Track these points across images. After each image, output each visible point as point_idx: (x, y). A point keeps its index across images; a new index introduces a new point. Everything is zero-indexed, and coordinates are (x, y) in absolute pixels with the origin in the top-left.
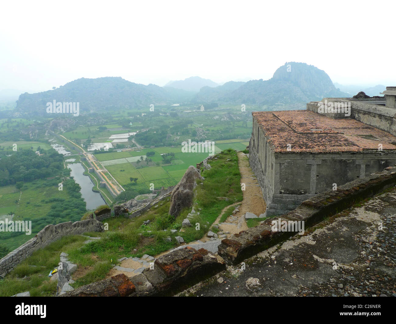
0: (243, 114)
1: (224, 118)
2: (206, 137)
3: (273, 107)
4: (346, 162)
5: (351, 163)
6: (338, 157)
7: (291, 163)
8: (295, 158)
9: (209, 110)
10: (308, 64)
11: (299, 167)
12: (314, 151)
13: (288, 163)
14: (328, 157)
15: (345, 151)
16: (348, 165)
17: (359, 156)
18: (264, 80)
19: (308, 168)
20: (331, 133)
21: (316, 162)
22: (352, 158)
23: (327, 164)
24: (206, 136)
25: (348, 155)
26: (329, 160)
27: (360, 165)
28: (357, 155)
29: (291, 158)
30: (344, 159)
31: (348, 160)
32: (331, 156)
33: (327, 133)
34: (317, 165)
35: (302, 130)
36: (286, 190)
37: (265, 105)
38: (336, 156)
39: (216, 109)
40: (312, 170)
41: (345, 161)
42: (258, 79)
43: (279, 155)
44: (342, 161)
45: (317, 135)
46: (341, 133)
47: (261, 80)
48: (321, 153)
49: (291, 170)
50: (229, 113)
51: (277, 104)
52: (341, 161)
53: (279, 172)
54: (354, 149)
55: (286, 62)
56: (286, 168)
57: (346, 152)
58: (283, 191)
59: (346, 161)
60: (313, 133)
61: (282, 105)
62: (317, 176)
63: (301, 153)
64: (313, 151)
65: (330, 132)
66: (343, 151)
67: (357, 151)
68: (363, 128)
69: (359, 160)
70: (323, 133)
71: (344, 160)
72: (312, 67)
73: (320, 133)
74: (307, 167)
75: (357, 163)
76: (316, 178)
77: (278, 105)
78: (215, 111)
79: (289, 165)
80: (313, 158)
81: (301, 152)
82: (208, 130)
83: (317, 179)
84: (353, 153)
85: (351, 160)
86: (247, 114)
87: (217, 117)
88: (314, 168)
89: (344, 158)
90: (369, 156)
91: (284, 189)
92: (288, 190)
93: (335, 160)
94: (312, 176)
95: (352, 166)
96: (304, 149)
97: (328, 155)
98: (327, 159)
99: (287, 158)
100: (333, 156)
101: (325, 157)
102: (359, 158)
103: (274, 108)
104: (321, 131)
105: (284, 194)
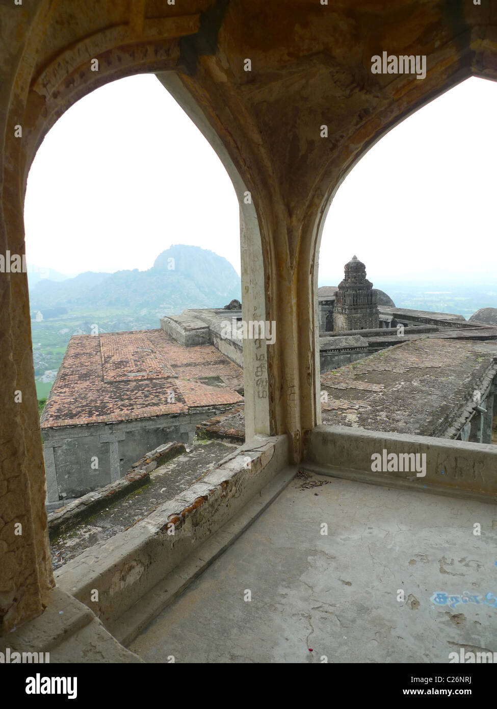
0: (110, 323)
1: (78, 332)
2: (47, 365)
3: (156, 311)
4: (166, 431)
5: (173, 431)
6: (150, 426)
7: (74, 444)
8: (80, 435)
9: (51, 319)
10: (204, 248)
11: (87, 449)
12: (111, 420)
13: (69, 444)
14: (135, 427)
15: (162, 413)
16: (168, 436)
17: (185, 419)
18: (140, 271)
19: (103, 449)
20: (158, 379)
21: (116, 437)
22: (174, 424)
23: (136, 438)
24: (47, 363)
25: (166, 420)
26: (137, 432)
27: (187, 434)
28: (181, 419)
29: (72, 436)
30: (161, 426)
31: (169, 428)
32: (140, 424)
33: (151, 379)
34: (119, 442)
35: (113, 377)
36: (69, 492)
37: (145, 309)
38: (147, 423)
39: (65, 316)
40: (111, 452)
41: (163, 429)
42: (131, 269)
43: (49, 433)
44: (158, 431)
45: (134, 383)
46: (173, 377)
47: (136, 270)
48: (122, 422)
49: (75, 456)
50: (86, 323)
51: (161, 306)
52: (156, 431)
53: (53, 462)
54: (174, 409)
55: (172, 245)
56: (64, 453)
57: (163, 415)
58: (64, 495)
59: (165, 429)
60: (129, 381)
61: (169, 308)
62: (121, 460)
63: (88, 426)
64: (109, 419)
65: (157, 377)
66: (158, 414)
67: (179, 412)
68: (216, 363)
69: (184, 426)
70: (145, 380)
71: (161, 429)
72: (208, 253)
73: (141, 380)
74: (102, 447)
75: (182, 431)
76: (119, 464)
77: (165, 308)
78: (62, 320)
79: (70, 448)
80: (111, 431)
81: (87, 424)
82: (50, 353)
83: (122, 466)
84: (175, 416)
85: (173, 428)
86: (115, 324)
87: (66, 330)
88: (115, 448)
89: (161, 424)
90: (199, 418)
91: (66, 490)
92: (73, 491)
93: (147, 430)
94: (112, 461)
95: (174, 437)
96: (94, 418)
97: (135, 423)
98: (133, 429)
99: (65, 437)
100: (144, 424)
101: (131, 427)
102: (184, 423)
103: (159, 312)
104: (143, 376)
105: (67, 499)
